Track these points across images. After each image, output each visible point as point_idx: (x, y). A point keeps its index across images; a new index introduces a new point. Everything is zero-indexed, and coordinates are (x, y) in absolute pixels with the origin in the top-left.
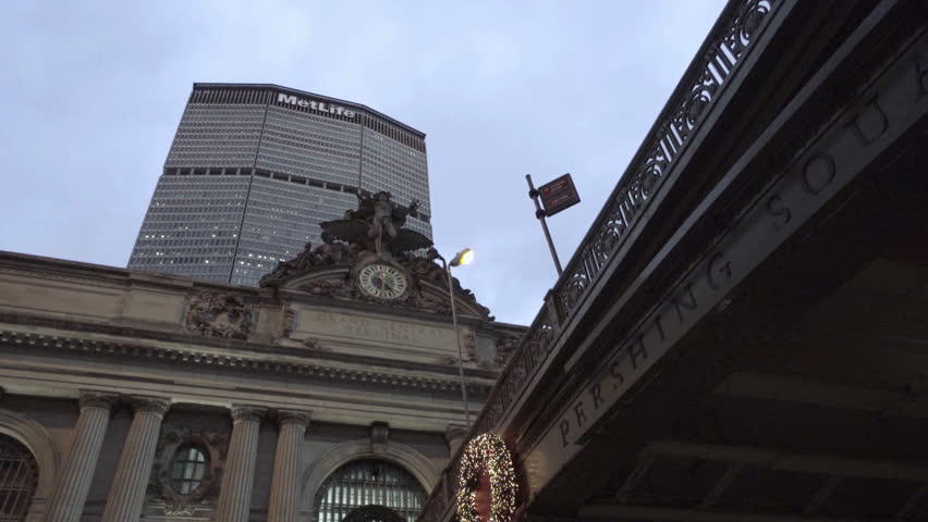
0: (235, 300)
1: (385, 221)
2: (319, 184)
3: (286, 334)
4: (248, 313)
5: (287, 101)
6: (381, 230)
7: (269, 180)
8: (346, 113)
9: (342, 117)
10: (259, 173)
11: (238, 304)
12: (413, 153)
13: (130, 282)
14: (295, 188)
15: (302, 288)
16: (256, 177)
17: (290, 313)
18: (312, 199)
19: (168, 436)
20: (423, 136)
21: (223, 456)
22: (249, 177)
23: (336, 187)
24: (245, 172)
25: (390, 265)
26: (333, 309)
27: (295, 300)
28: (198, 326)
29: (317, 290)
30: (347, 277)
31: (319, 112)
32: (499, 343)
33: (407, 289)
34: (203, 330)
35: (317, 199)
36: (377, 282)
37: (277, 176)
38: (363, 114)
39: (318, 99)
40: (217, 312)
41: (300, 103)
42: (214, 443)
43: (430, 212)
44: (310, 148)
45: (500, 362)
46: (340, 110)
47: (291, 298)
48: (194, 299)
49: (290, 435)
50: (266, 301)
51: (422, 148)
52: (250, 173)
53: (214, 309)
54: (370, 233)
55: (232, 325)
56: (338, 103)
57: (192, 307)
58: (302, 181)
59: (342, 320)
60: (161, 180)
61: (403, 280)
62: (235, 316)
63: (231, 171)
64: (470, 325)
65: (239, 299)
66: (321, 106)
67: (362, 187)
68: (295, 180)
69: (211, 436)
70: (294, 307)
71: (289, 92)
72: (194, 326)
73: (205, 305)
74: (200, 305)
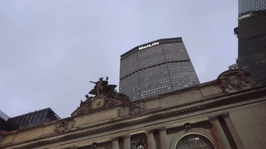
2: (155, 66)
5: (141, 49)
7: (142, 71)
8: (157, 44)
9: (156, 45)
10: (140, 70)
12: (180, 44)
14: (149, 70)
16: (139, 72)
17: (74, 121)
18: (155, 70)
20: (181, 38)
23: (160, 64)
24: (137, 71)
26: (84, 116)
27: (76, 117)
31: (149, 47)
35: (156, 70)
37: (144, 69)
38: (161, 41)
39: (148, 44)
41: (144, 47)
43: (189, 58)
44: (150, 57)
46: (155, 44)
51: (182, 42)
56: (153, 42)
58: (151, 67)
60: (120, 82)
63: (133, 73)
64: (120, 106)
66: (150, 46)
67: (167, 61)
68: (149, 68)
70: (75, 119)
71: (141, 46)
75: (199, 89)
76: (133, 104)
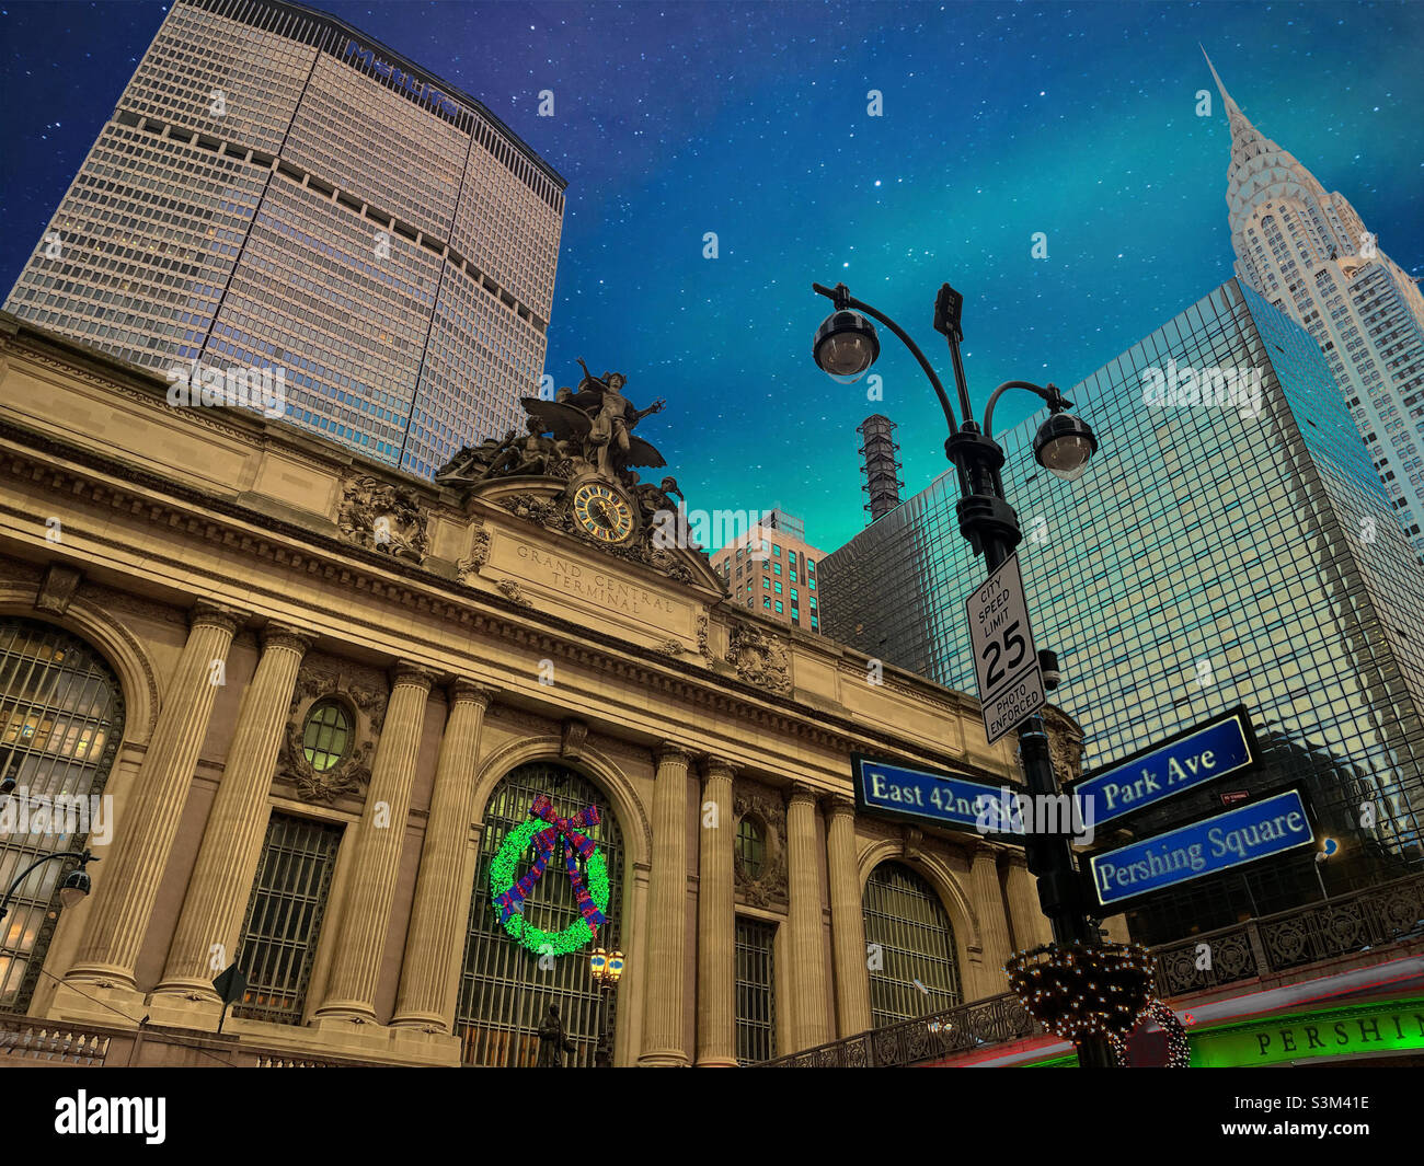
0: (407, 498)
1: (618, 423)
2: (383, 220)
3: (476, 567)
4: (423, 523)
6: (610, 435)
7: (300, 186)
9: (442, 111)
10: (285, 169)
11: (413, 508)
12: (547, 210)
13: (264, 438)
14: (342, 212)
15: (502, 501)
16: (276, 174)
17: (483, 537)
18: (368, 242)
19: (306, 685)
21: (378, 726)
22: (268, 171)
23: (410, 234)
24: (261, 159)
25: (614, 490)
26: (538, 543)
27: (491, 518)
28: (355, 527)
29: (523, 510)
30: (560, 498)
32: (734, 634)
33: (633, 531)
34: (364, 536)
35: (375, 243)
36: (596, 511)
37: (316, 185)
40: (382, 511)
42: (365, 707)
44: (378, 149)
45: (731, 661)
47: (486, 514)
48: (351, 484)
49: (467, 714)
50: (449, 509)
52: (269, 165)
53: (377, 506)
54: (594, 432)
55: (402, 537)
57: (347, 496)
58: (355, 204)
59: (548, 561)
61: (629, 515)
62: (405, 522)
63: (236, 152)
64: (705, 603)
65: (414, 498)
68: (344, 199)
69: (364, 696)
70: (489, 527)
72: (349, 528)
73: (366, 498)
74: (359, 497)
75: (957, 710)
76: (752, 624)
